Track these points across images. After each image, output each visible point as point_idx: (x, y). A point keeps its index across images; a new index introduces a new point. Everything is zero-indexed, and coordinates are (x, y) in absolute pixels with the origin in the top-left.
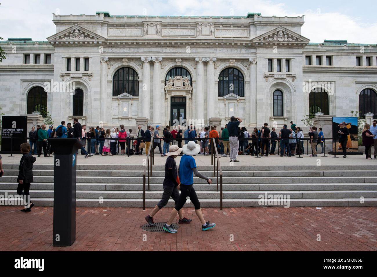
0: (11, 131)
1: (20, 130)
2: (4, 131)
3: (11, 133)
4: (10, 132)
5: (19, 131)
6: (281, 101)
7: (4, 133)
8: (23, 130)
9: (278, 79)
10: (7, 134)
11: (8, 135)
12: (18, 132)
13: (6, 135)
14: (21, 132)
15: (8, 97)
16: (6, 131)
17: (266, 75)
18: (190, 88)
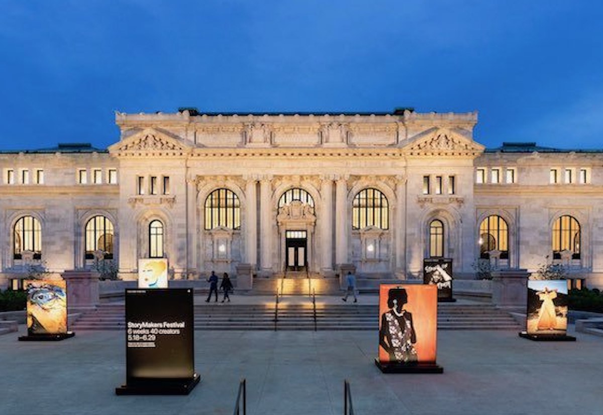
0: (150, 329)
1: (174, 325)
2: (133, 329)
3: (151, 334)
4: (147, 332)
5: (173, 328)
6: (441, 236)
7: (132, 334)
8: (182, 325)
9: (438, 204)
10: (141, 335)
11: (144, 338)
12: (170, 332)
13: (137, 338)
14: (178, 332)
15: (58, 231)
16: (137, 329)
17: (420, 200)
18: (313, 219)
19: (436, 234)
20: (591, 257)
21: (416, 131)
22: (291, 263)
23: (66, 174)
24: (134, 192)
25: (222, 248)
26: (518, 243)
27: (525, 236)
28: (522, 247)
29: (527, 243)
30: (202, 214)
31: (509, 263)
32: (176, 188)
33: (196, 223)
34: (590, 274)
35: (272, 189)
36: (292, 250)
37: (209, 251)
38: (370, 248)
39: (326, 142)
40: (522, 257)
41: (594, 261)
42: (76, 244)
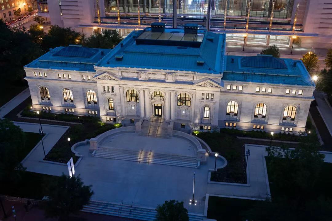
15: (78, 95)
18: (163, 102)
19: (207, 110)
20: (268, 119)
21: (199, 78)
22: (157, 113)
23: (78, 77)
24: (103, 91)
25: (133, 108)
26: (240, 112)
27: (243, 110)
28: (242, 114)
29: (243, 112)
30: (126, 97)
31: (237, 117)
32: (116, 90)
33: (124, 101)
34: (267, 125)
35: (149, 91)
36: (157, 110)
37: (129, 108)
38: (184, 112)
39: (167, 80)
40: (241, 117)
41: (269, 121)
42: (84, 100)
